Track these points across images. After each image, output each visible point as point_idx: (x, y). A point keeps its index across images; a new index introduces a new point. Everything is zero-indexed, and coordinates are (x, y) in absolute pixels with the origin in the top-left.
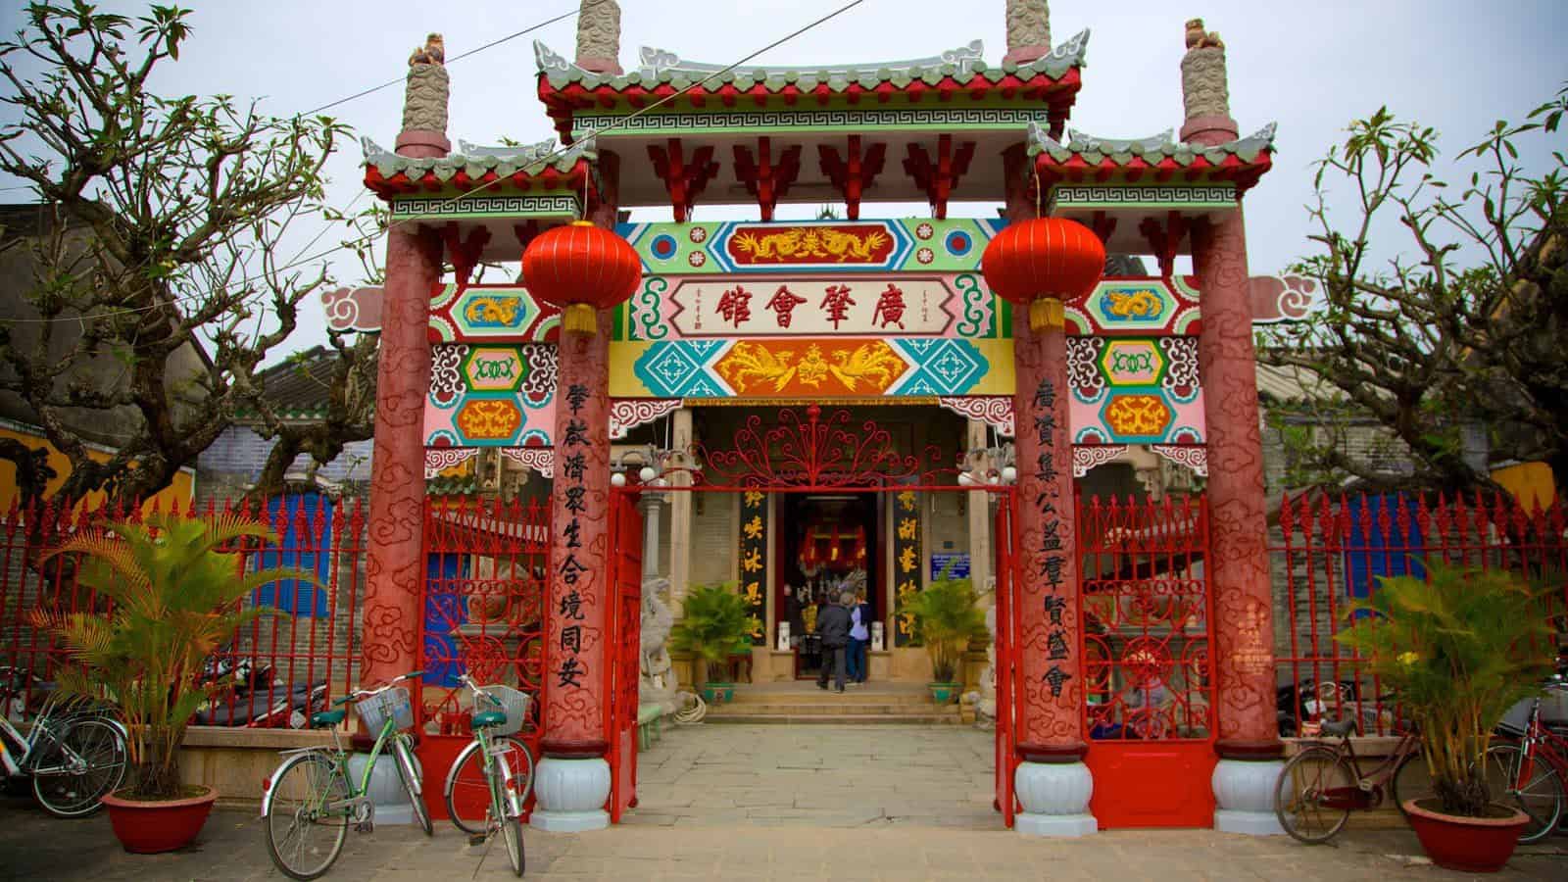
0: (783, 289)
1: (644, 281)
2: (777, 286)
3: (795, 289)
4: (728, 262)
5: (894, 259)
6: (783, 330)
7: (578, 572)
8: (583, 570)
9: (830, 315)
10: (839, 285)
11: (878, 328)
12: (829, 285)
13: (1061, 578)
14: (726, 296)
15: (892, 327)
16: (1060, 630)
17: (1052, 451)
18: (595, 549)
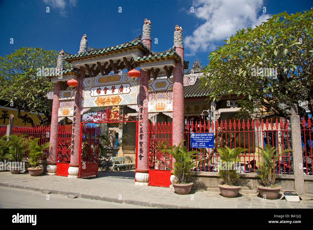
0: (106, 87)
1: (86, 88)
2: (105, 87)
3: (107, 87)
4: (97, 83)
5: (121, 80)
6: (105, 94)
7: (74, 137)
8: (75, 136)
9: (112, 91)
10: (114, 86)
11: (119, 93)
12: (112, 86)
13: (142, 138)
14: (98, 89)
15: (121, 93)
16: (142, 148)
17: (142, 114)
18: (77, 133)
